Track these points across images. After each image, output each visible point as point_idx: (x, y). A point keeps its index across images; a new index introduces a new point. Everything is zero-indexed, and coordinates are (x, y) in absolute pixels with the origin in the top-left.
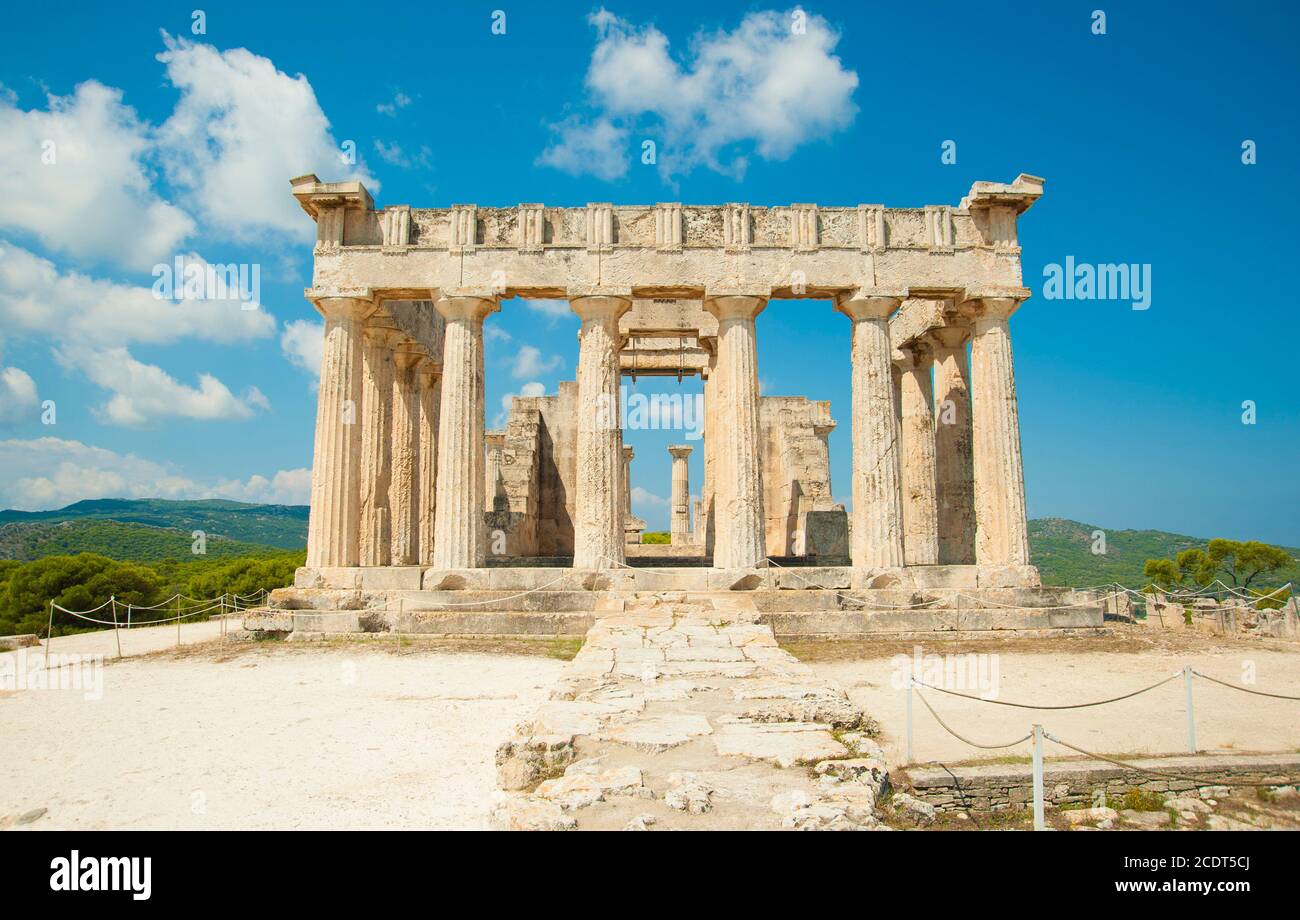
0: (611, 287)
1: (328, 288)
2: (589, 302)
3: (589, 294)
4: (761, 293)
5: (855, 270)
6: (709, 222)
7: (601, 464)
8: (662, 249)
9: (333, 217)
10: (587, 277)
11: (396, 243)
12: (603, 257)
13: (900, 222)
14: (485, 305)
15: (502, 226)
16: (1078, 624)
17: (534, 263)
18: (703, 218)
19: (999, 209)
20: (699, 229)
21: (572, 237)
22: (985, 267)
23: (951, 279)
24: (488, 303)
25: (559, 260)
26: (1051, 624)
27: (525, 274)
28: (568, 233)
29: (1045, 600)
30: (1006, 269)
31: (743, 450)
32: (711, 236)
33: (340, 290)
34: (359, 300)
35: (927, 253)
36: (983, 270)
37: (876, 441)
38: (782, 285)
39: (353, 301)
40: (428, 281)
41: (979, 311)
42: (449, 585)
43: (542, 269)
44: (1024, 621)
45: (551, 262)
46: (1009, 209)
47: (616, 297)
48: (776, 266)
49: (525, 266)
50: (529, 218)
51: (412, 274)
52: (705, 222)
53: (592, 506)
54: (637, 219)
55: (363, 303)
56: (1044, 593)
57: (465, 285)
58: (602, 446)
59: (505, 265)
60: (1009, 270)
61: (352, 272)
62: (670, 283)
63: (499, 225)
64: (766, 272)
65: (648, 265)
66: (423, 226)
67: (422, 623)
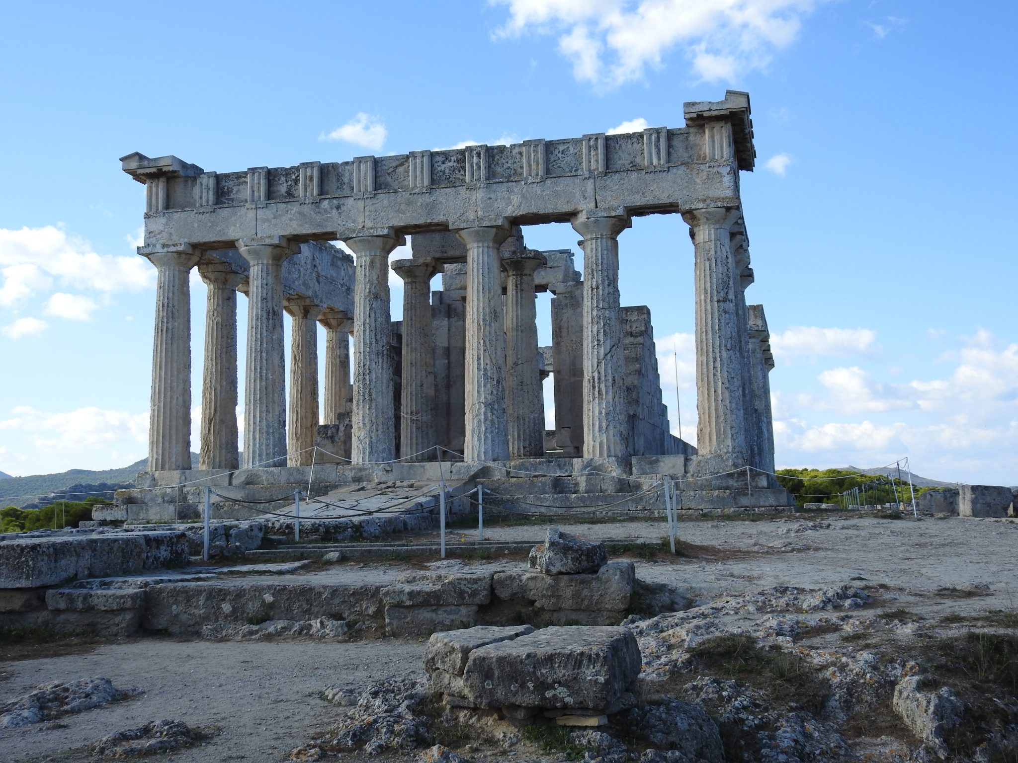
0: (372, 228)
1: (154, 246)
2: (355, 242)
3: (354, 236)
4: (495, 224)
5: (578, 195)
6: (455, 164)
7: (367, 378)
8: (414, 192)
9: (157, 186)
10: (354, 222)
11: (206, 204)
12: (367, 202)
13: (624, 146)
14: (277, 251)
15: (289, 183)
16: (762, 503)
17: (312, 213)
18: (450, 161)
19: (712, 124)
20: (447, 171)
21: (344, 187)
22: (698, 180)
23: (666, 195)
24: (279, 249)
25: (332, 208)
26: (736, 504)
27: (306, 223)
28: (341, 185)
29: (740, 483)
30: (718, 181)
31: (482, 362)
32: (457, 176)
33: (164, 246)
34: (179, 253)
35: (644, 172)
36: (695, 183)
37: (596, 347)
38: (514, 215)
39: (175, 255)
40: (231, 233)
41: (695, 223)
42: (250, 481)
43: (318, 218)
44: (711, 501)
45: (326, 211)
46: (722, 124)
47: (377, 236)
48: (509, 198)
49: (305, 215)
50: (308, 174)
51: (218, 229)
52: (451, 164)
53: (361, 413)
54: (397, 167)
55: (183, 256)
56: (738, 477)
57: (259, 236)
58: (368, 363)
59: (289, 216)
60: (721, 182)
61: (172, 231)
62: (421, 221)
63: (287, 182)
64: (500, 205)
65: (403, 207)
66: (228, 188)
67: (222, 510)
